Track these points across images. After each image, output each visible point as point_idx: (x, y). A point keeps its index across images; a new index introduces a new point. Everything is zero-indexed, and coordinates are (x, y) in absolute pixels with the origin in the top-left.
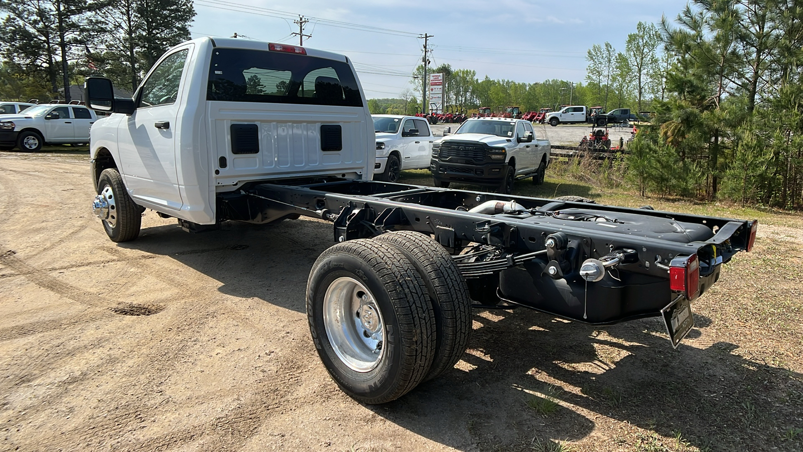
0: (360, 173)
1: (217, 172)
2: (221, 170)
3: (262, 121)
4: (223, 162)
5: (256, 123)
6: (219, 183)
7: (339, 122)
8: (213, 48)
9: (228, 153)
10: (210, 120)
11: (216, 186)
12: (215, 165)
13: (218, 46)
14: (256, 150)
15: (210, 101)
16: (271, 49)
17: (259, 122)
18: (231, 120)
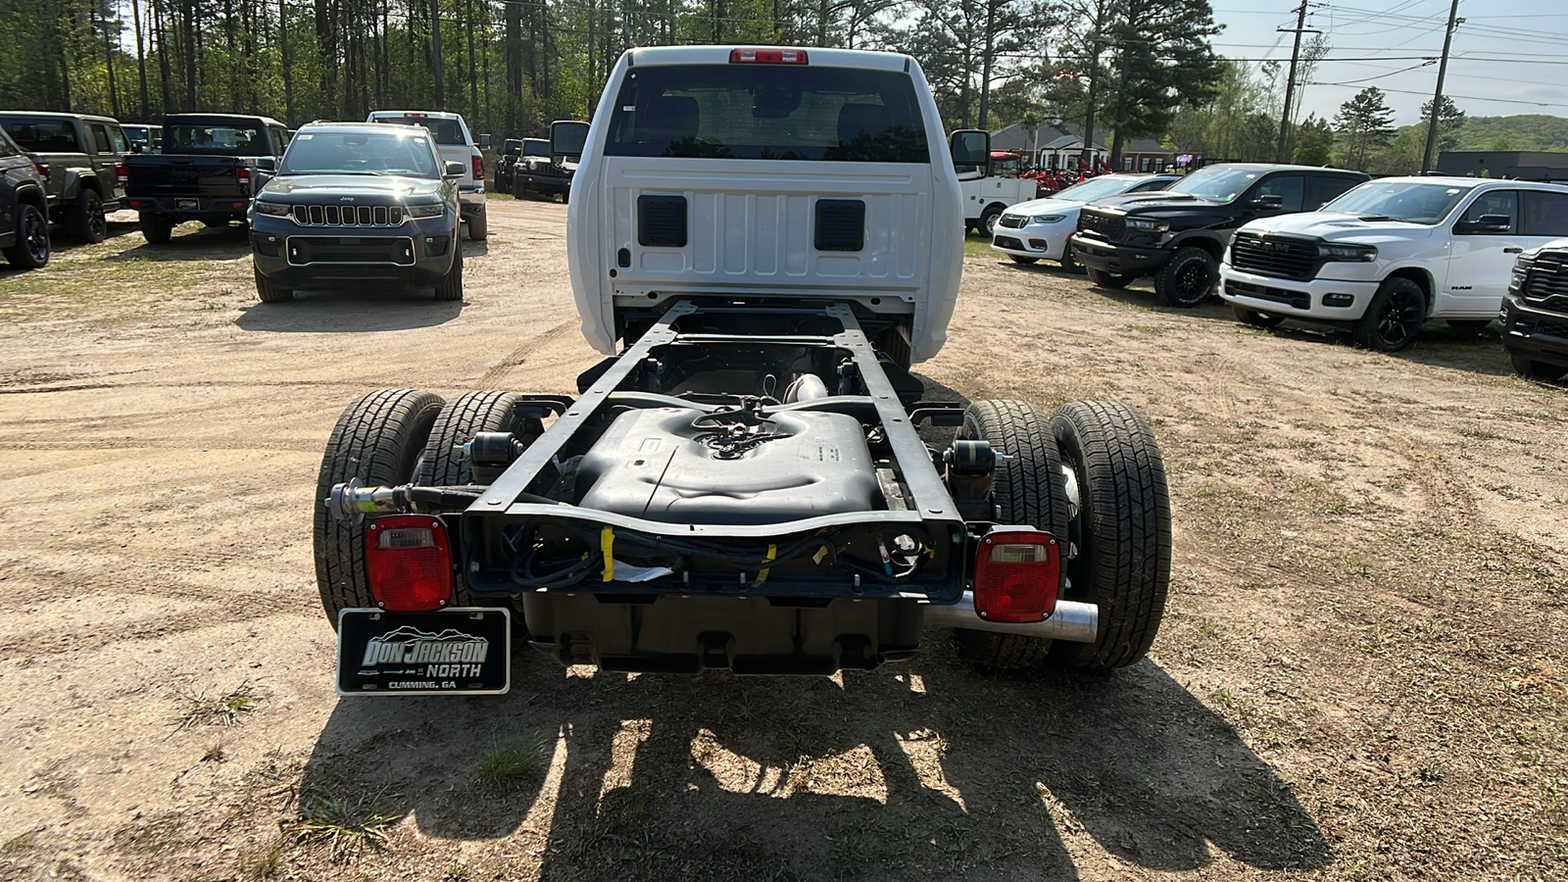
0: (911, 299)
1: (613, 273)
2: (619, 270)
3: (696, 191)
4: (624, 258)
5: (685, 195)
6: (618, 291)
7: (861, 194)
8: (627, 67)
9: (631, 243)
10: (606, 187)
11: (614, 296)
12: (610, 261)
13: (636, 64)
14: (682, 241)
15: (609, 157)
16: (734, 60)
17: (692, 193)
18: (641, 190)
